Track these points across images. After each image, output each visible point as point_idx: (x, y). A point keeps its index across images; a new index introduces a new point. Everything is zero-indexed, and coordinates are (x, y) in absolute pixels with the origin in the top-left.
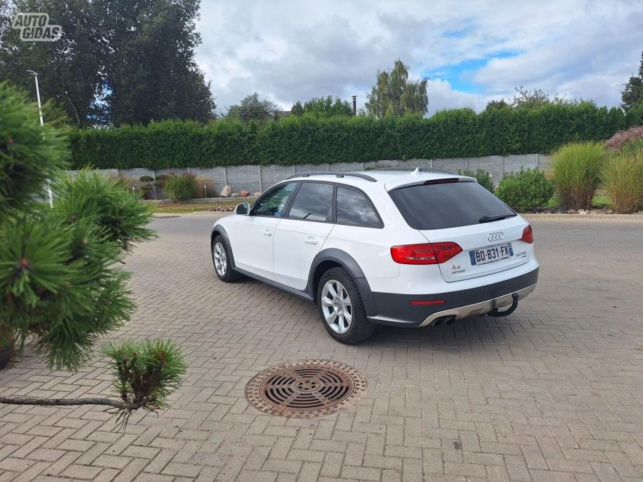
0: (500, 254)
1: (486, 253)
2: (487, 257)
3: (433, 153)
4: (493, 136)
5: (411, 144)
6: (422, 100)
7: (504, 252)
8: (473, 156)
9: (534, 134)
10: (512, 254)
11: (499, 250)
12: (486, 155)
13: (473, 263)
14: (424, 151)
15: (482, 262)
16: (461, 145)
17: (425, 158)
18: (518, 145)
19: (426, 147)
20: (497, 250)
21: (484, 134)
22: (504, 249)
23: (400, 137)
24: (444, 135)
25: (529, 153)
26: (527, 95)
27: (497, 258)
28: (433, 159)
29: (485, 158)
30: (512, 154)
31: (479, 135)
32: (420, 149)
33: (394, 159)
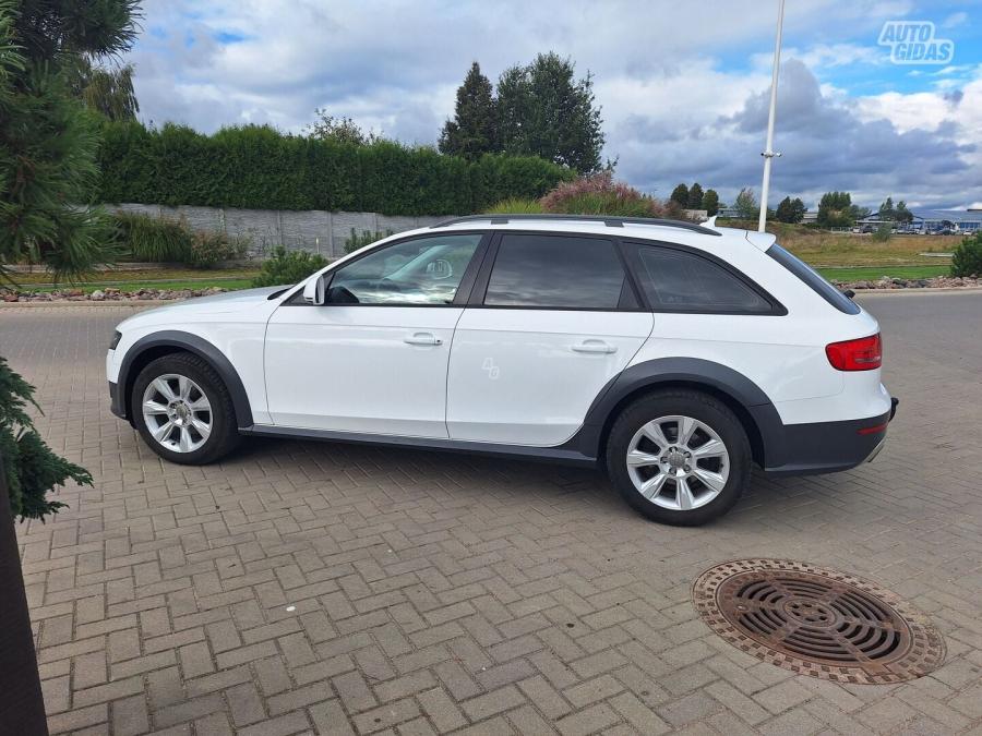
3: (224, 198)
4: (315, 181)
5: (184, 178)
6: (127, 103)
8: (287, 209)
9: (370, 183)
12: (307, 209)
14: (208, 194)
16: (270, 190)
17: (210, 205)
18: (351, 197)
19: (211, 185)
21: (302, 174)
23: (162, 165)
24: (240, 170)
25: (365, 211)
26: (332, 124)
28: (224, 209)
29: (307, 214)
30: (343, 210)
31: (295, 176)
32: (201, 190)
33: (152, 203)
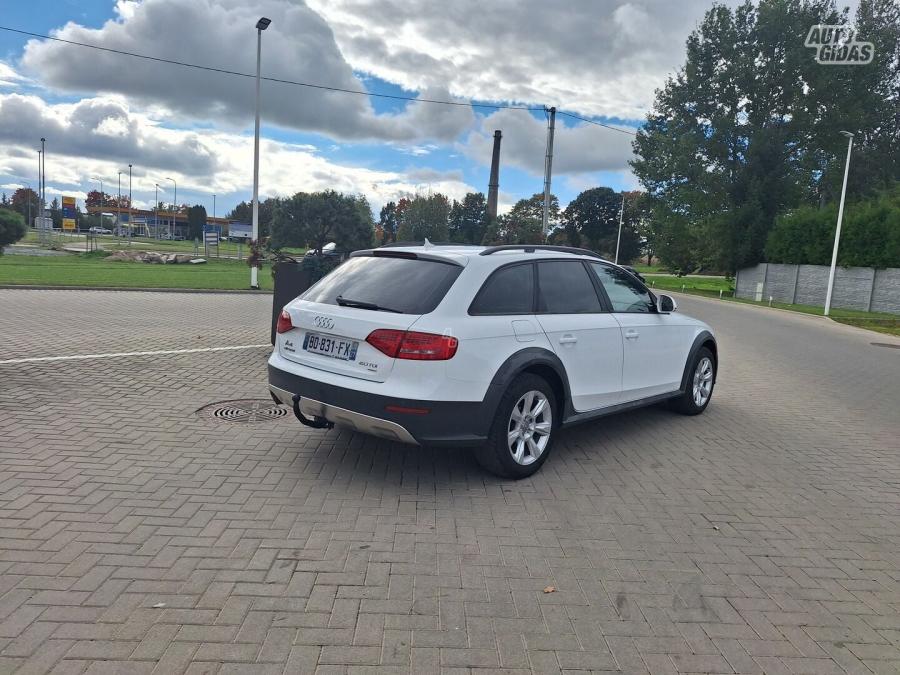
0: (336, 350)
1: (320, 341)
2: (319, 347)
7: (343, 351)
10: (353, 358)
11: (337, 344)
13: (305, 347)
15: (312, 349)
20: (333, 343)
22: (344, 346)
27: (329, 353)
